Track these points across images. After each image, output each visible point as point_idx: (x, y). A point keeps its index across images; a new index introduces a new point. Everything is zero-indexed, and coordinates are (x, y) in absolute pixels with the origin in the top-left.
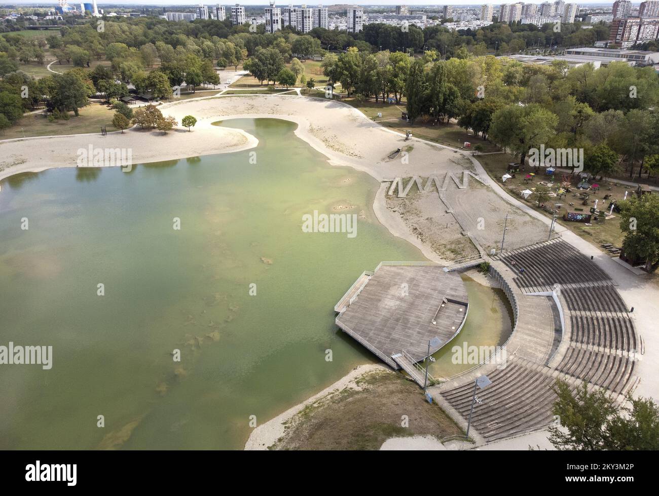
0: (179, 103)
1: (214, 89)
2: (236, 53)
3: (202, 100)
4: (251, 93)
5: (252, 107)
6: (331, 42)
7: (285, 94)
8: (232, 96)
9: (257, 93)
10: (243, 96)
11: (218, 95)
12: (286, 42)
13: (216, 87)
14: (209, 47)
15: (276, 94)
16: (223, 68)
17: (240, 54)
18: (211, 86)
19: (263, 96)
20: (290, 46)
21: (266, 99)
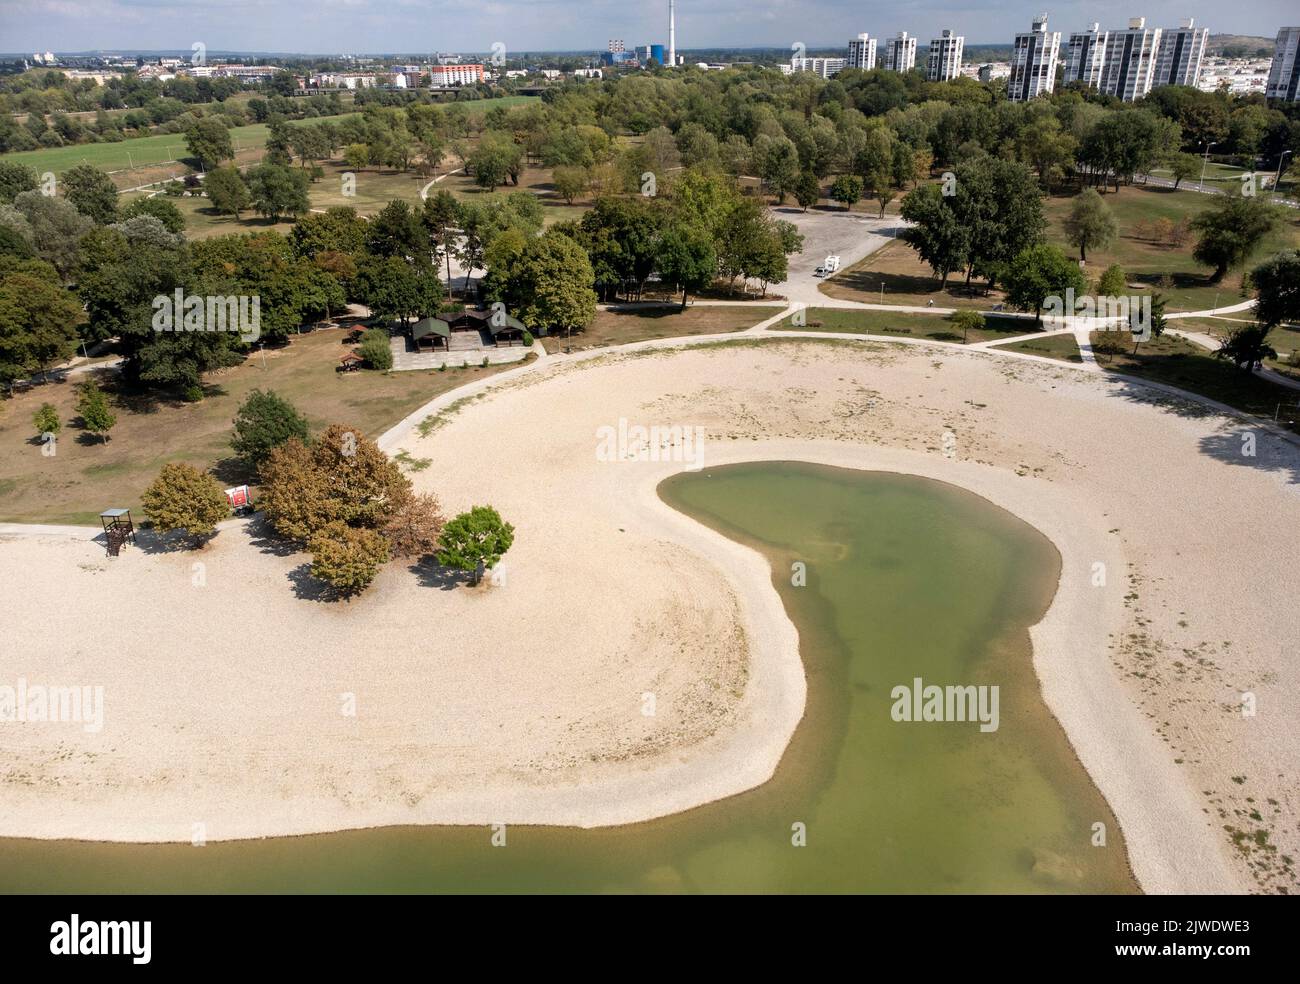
0: (598, 358)
1: (763, 298)
2: (897, 161)
3: (690, 347)
4: (887, 331)
5: (869, 402)
6: (1212, 129)
7: (1024, 347)
8: (807, 340)
9: (907, 332)
10: (847, 344)
11: (758, 331)
12: (1062, 130)
13: (772, 289)
14: (821, 141)
15: (981, 346)
16: (845, 205)
17: (908, 162)
18: (755, 283)
19: (930, 352)
20: (1073, 141)
21: (937, 365)
